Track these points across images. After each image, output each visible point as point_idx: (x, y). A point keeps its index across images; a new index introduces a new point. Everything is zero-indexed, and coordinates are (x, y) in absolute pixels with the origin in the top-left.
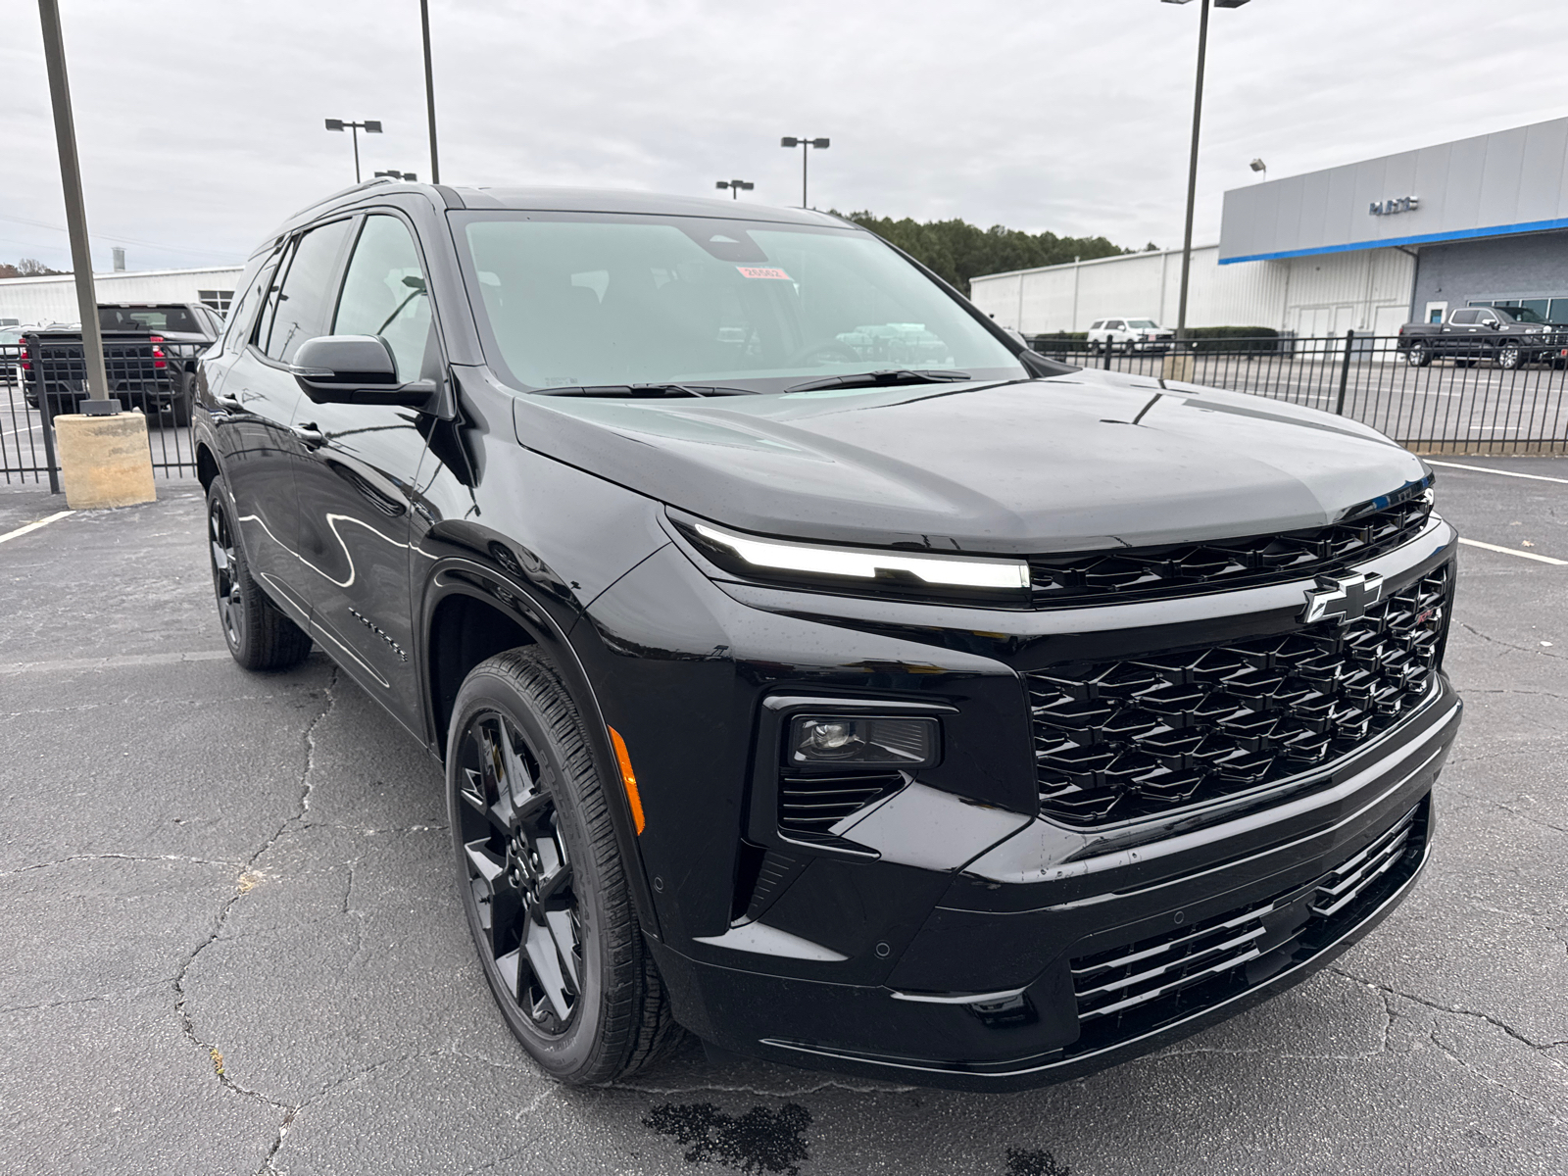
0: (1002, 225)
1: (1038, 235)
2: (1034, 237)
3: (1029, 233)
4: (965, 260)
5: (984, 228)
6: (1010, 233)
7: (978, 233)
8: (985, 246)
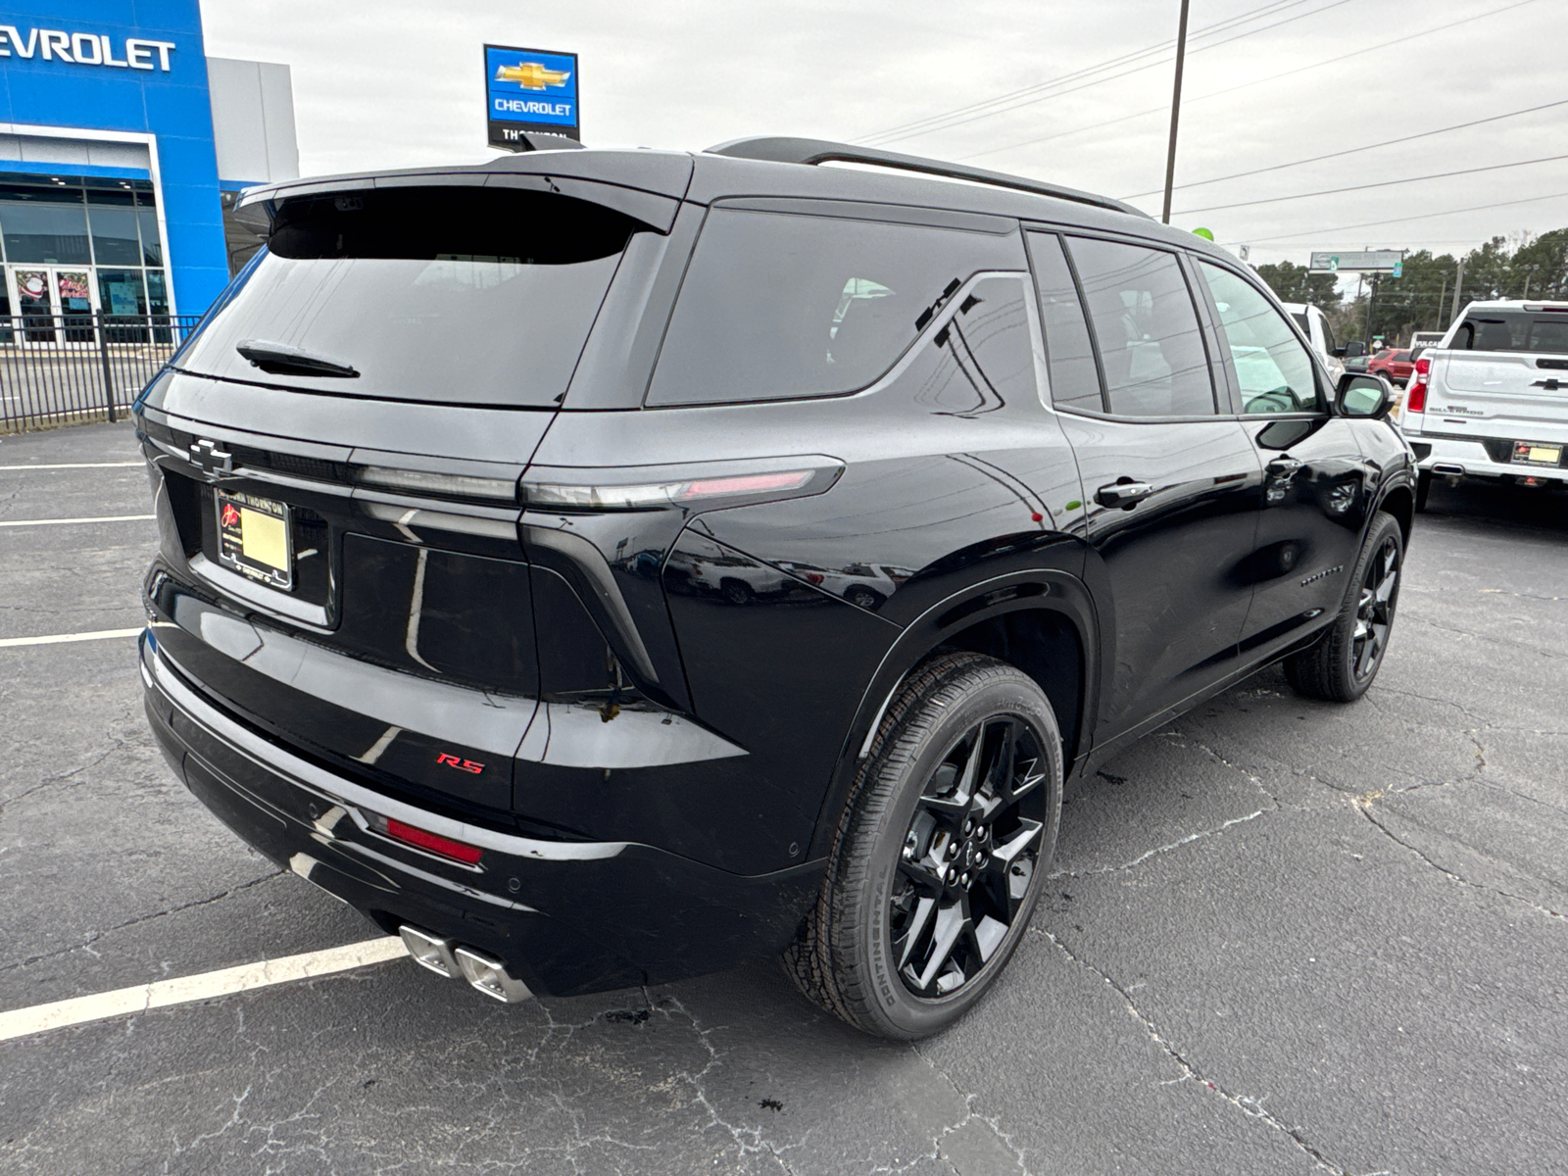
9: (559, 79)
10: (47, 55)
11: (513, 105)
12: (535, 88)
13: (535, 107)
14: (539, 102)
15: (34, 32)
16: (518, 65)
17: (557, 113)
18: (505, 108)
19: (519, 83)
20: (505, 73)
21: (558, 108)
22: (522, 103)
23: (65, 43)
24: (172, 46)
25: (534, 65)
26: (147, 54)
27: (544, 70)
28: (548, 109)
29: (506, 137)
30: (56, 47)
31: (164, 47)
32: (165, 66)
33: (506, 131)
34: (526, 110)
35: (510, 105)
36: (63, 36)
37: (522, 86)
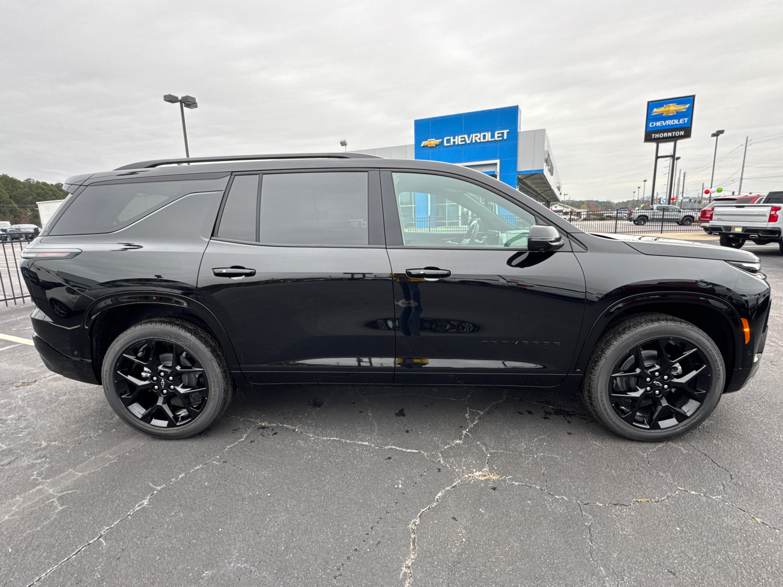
0: (32, 178)
1: (54, 184)
2: (52, 185)
3: (49, 183)
4: (14, 193)
5: (22, 179)
6: (38, 182)
7: (19, 182)
8: (25, 187)
9: (683, 108)
10: (474, 141)
11: (658, 124)
12: (670, 114)
13: (669, 122)
14: (671, 120)
15: (471, 135)
16: (663, 106)
17: (681, 122)
18: (654, 125)
19: (663, 114)
20: (656, 111)
21: (681, 120)
22: (663, 122)
23: (479, 137)
24: (508, 131)
25: (671, 104)
26: (501, 135)
27: (676, 106)
28: (676, 122)
29: (653, 137)
30: (477, 138)
31: (505, 132)
32: (505, 137)
33: (653, 135)
34: (664, 124)
35: (657, 124)
36: (478, 135)
37: (664, 115)
